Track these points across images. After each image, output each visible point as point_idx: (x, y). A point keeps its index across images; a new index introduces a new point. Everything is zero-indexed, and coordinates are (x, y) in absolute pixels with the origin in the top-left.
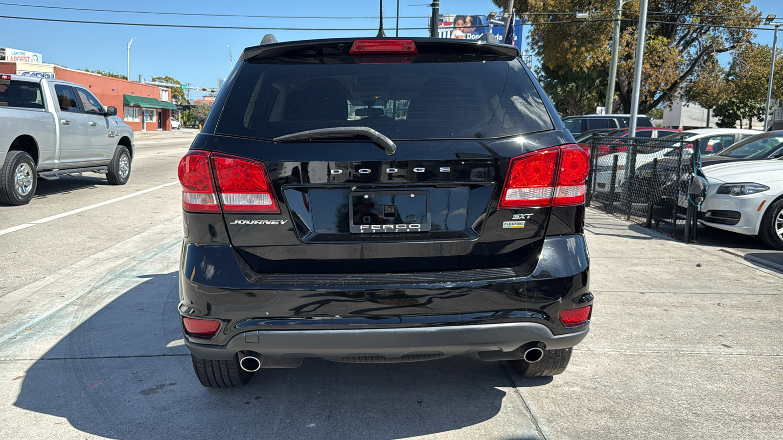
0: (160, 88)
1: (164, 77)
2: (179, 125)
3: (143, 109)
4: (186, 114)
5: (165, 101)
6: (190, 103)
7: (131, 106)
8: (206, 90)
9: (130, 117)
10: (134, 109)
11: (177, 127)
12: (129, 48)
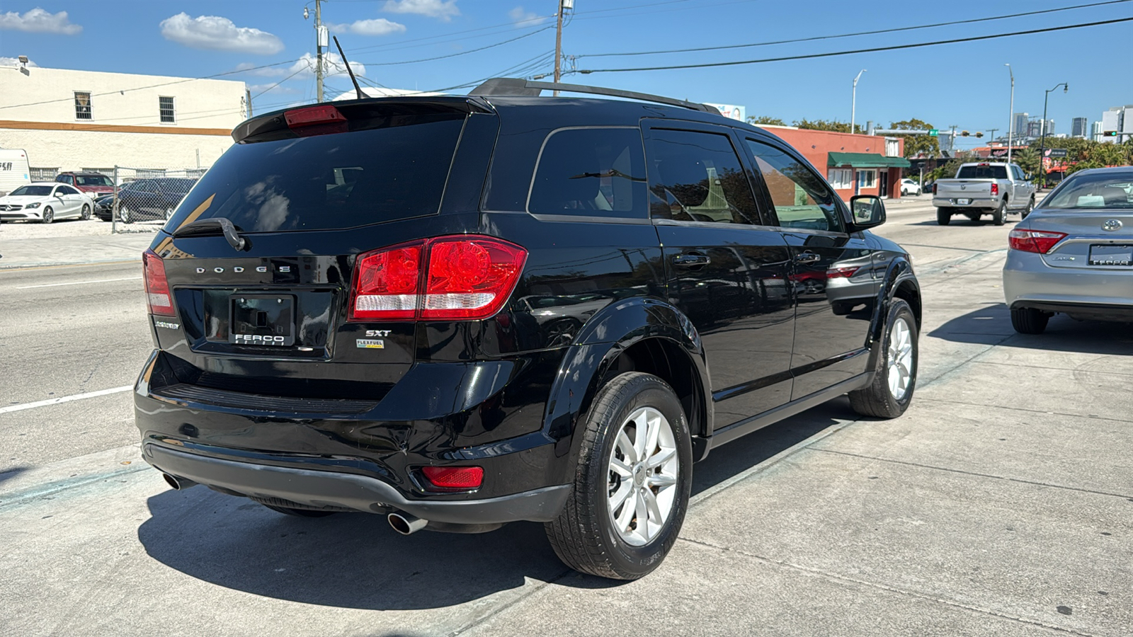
0: (886, 138)
1: (908, 121)
2: (919, 189)
3: (858, 170)
4: (937, 172)
5: (893, 155)
6: (948, 156)
7: (838, 168)
8: (968, 134)
9: (837, 182)
10: (845, 170)
11: (916, 192)
12: (855, 84)
